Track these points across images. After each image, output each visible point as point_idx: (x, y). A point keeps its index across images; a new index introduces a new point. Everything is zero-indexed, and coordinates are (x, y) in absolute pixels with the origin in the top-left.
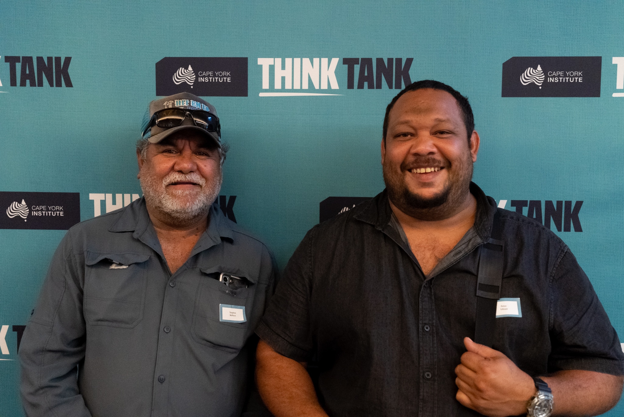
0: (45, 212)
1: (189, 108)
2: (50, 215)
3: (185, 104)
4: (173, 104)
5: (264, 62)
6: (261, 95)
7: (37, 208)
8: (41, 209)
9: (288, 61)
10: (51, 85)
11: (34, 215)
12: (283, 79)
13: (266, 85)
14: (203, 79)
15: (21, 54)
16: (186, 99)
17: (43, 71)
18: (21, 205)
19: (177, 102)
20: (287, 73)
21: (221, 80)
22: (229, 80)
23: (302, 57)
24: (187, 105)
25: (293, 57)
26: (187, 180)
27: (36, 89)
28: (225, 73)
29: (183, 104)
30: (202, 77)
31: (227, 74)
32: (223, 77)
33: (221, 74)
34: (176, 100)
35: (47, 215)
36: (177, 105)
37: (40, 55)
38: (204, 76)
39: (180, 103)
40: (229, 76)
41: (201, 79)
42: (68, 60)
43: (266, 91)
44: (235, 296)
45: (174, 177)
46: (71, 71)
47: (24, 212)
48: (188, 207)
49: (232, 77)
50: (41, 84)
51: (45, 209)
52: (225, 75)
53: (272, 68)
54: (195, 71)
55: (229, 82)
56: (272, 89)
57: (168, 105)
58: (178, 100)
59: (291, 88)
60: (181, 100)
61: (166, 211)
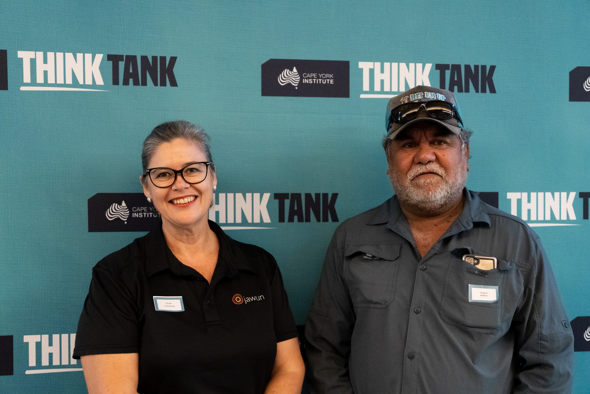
0: (146, 213)
1: (423, 100)
2: (151, 216)
3: (419, 97)
4: (409, 99)
5: (365, 66)
6: (362, 96)
7: (138, 209)
8: (142, 210)
9: (387, 65)
10: (156, 84)
11: (135, 216)
12: (382, 82)
13: (366, 87)
14: (307, 80)
15: (125, 52)
16: (420, 92)
17: (147, 71)
18: (121, 206)
19: (412, 96)
20: (386, 77)
21: (324, 82)
22: (332, 82)
23: (399, 62)
24: (421, 98)
25: (391, 61)
26: (428, 170)
27: (140, 88)
28: (328, 75)
29: (417, 97)
30: (307, 79)
31: (330, 76)
32: (326, 79)
33: (324, 76)
34: (411, 95)
35: (148, 216)
36: (412, 99)
37: (144, 54)
38: (309, 78)
39: (414, 97)
40: (332, 78)
41: (305, 81)
42: (173, 60)
43: (366, 93)
44: (486, 276)
45: (417, 170)
46: (177, 70)
47: (124, 214)
48: (431, 196)
49: (335, 79)
50: (144, 83)
51: (146, 210)
52: (328, 77)
53: (372, 72)
54: (300, 72)
55: (332, 84)
56: (372, 91)
57: (404, 101)
58: (413, 94)
59: (389, 90)
60: (415, 94)
61: (412, 202)
